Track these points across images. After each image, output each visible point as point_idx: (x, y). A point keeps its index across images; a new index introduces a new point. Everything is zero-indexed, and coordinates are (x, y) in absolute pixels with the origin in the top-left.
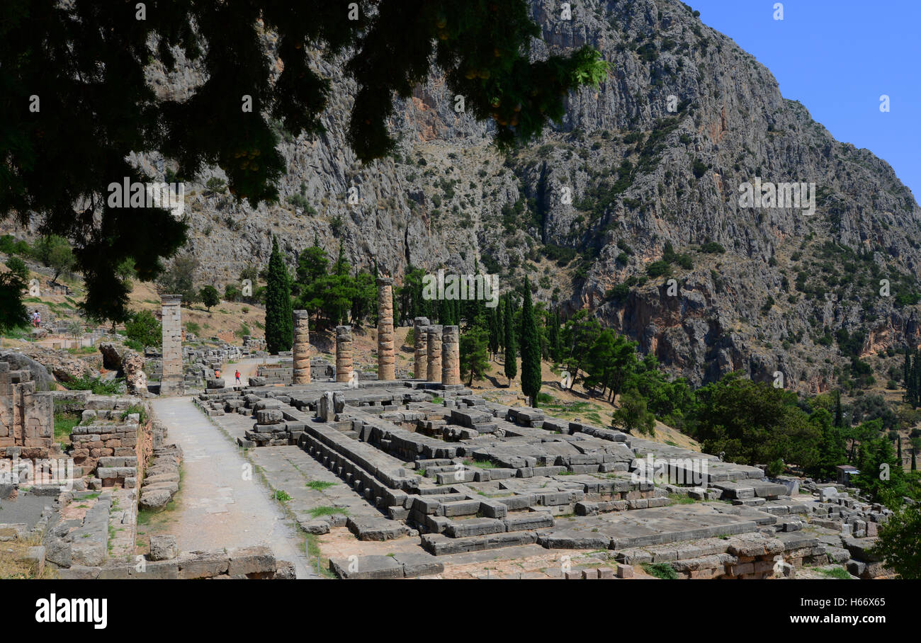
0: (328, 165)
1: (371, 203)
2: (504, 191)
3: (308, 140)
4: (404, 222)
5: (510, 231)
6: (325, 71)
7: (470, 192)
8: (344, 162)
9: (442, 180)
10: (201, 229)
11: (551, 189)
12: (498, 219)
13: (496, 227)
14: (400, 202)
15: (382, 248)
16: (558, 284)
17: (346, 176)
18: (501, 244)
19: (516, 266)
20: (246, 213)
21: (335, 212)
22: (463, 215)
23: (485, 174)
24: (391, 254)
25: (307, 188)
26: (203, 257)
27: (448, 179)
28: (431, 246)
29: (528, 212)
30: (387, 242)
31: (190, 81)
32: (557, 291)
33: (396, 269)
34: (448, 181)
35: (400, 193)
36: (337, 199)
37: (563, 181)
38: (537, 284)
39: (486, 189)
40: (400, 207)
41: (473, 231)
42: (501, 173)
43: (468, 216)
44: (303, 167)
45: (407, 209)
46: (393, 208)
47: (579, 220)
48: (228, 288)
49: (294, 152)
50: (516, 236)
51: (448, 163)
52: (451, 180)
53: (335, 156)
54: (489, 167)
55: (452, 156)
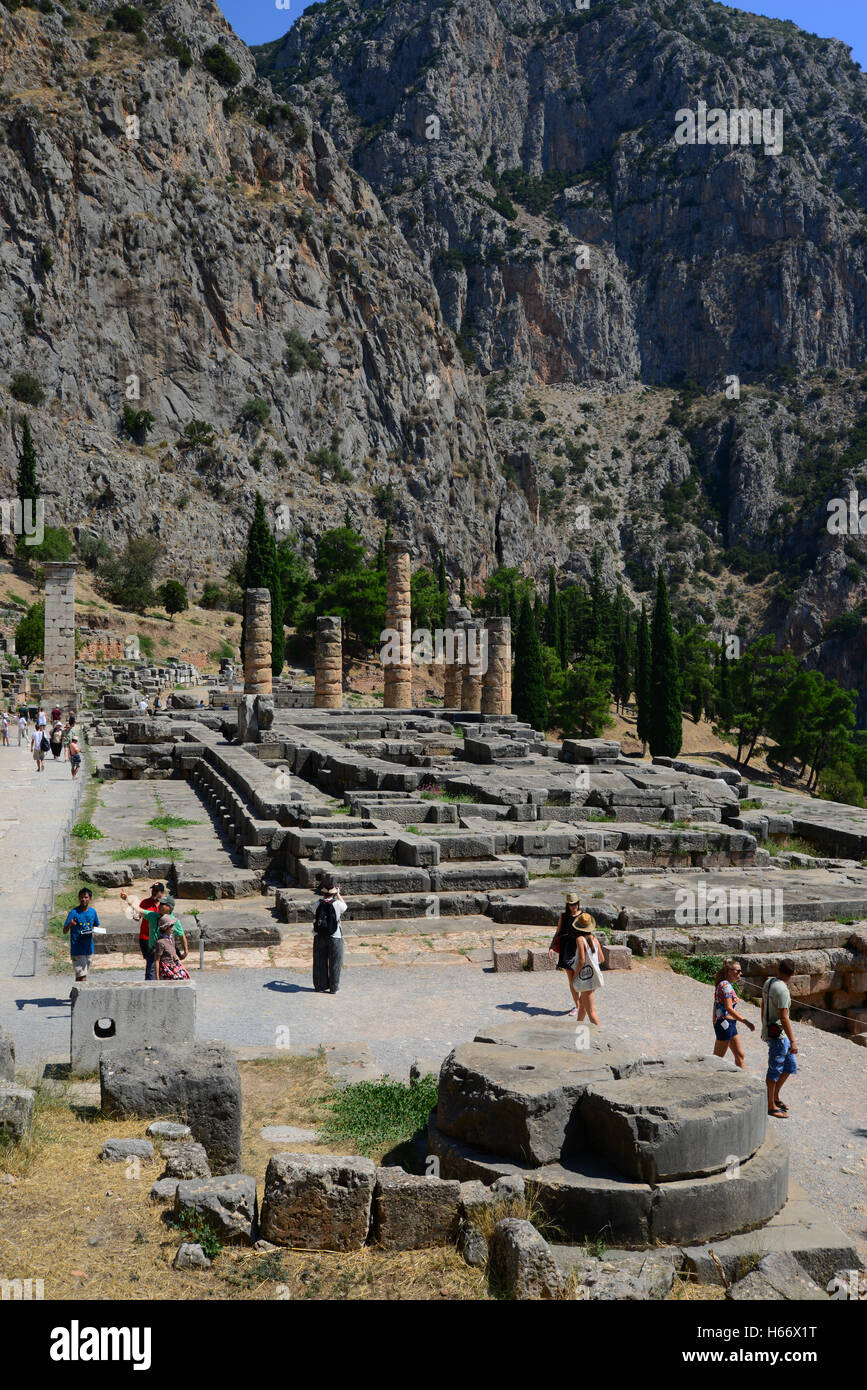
0: (376, 407)
1: (442, 467)
2: (666, 462)
3: (344, 366)
4: (494, 498)
5: (672, 526)
6: (376, 261)
7: (612, 464)
8: (401, 402)
9: (569, 444)
10: (173, 498)
11: (740, 460)
12: (654, 506)
13: (652, 519)
14: (489, 467)
15: (454, 537)
16: (747, 610)
17: (403, 423)
18: (658, 545)
19: (681, 581)
20: (243, 477)
21: (384, 478)
22: (599, 499)
23: (637, 436)
24: (469, 545)
25: (341, 440)
26: (173, 542)
27: (577, 443)
28: (537, 539)
29: (701, 498)
30: (463, 527)
31: (165, 272)
32: (744, 621)
33: (476, 569)
34: (579, 447)
35: (491, 455)
36: (389, 460)
37: (760, 448)
38: (714, 609)
39: (638, 460)
40: (490, 475)
41: (614, 525)
42: (662, 436)
43: (607, 501)
44: (336, 409)
45: (501, 479)
46: (478, 476)
47: (783, 510)
48: (207, 588)
49: (321, 384)
50: (683, 533)
51: (579, 418)
52: (584, 445)
53: (387, 392)
54: (644, 425)
55: (585, 408)
